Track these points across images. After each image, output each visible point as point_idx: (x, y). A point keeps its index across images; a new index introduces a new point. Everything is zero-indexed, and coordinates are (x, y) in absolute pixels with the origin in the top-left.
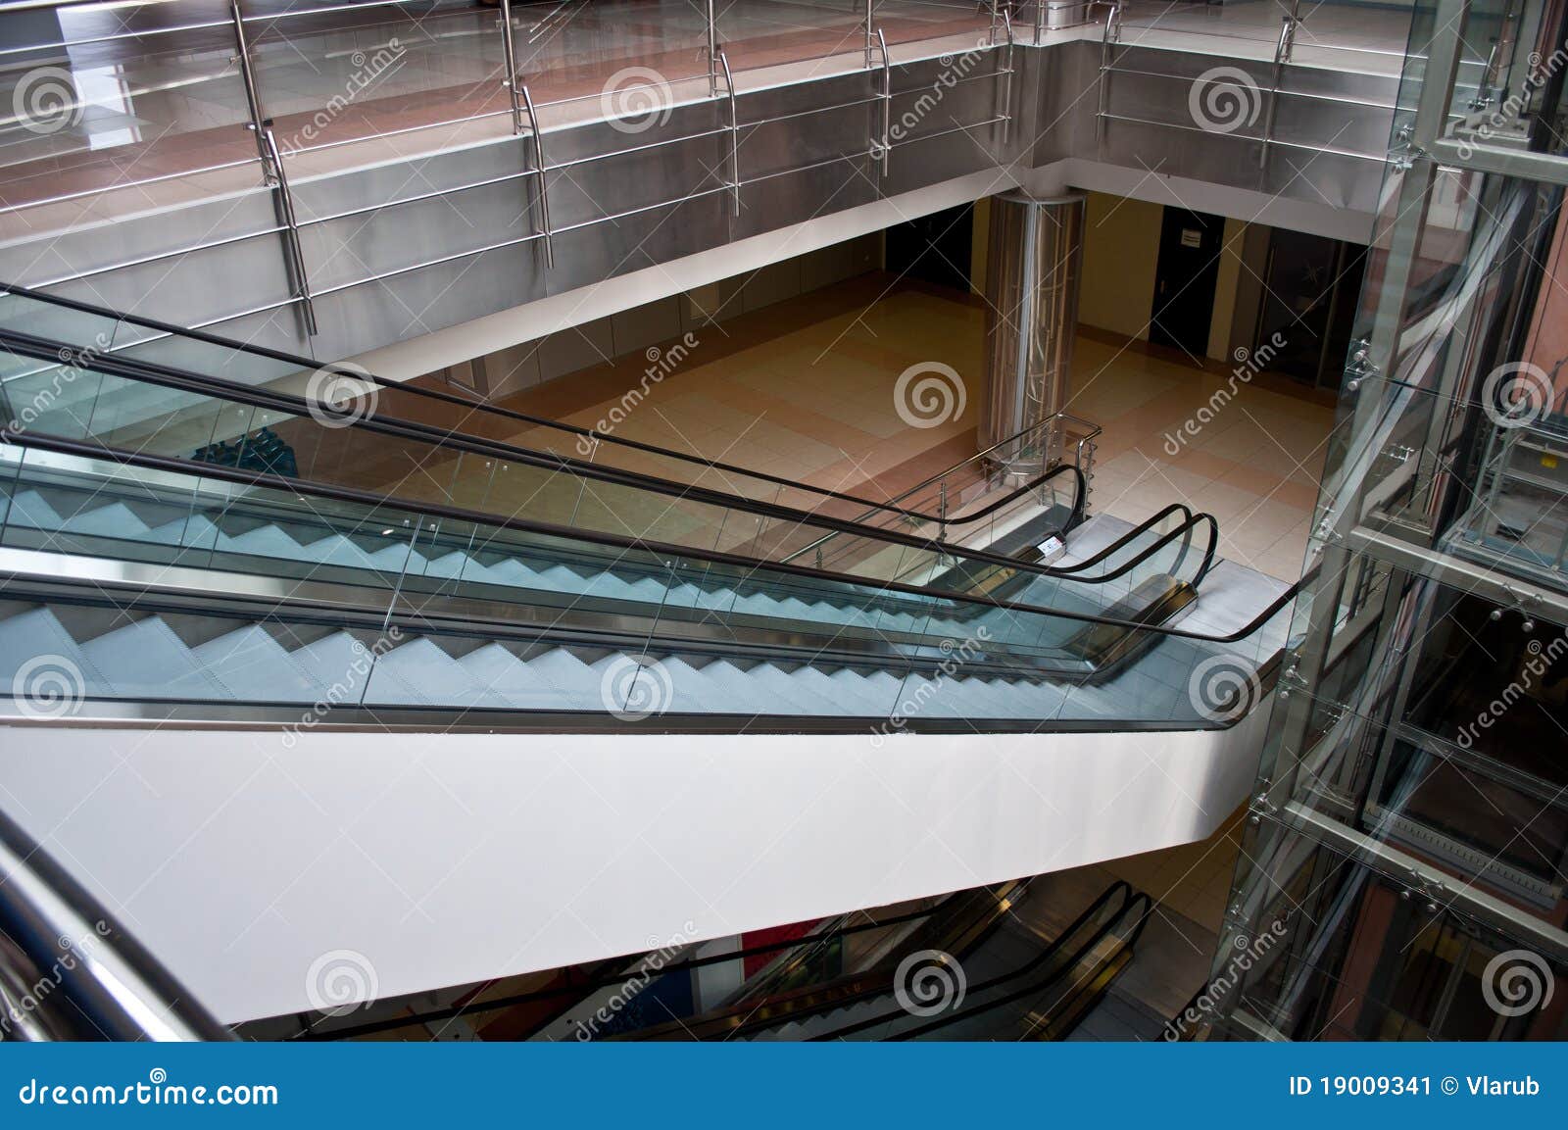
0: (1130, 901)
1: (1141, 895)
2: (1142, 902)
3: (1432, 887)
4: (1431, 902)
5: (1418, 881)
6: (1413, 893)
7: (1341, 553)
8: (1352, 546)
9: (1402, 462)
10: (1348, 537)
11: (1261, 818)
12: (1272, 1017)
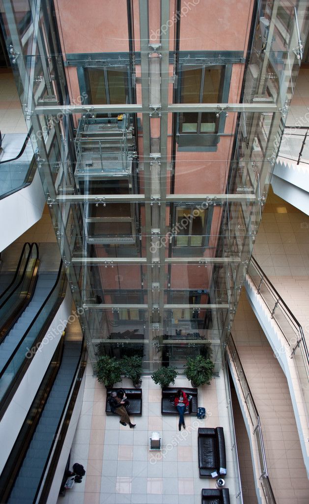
0: (31, 247)
1: (33, 244)
2: (34, 245)
3: (102, 200)
4: (104, 204)
5: (98, 200)
6: (99, 204)
7: (35, 117)
8: (37, 114)
9: (40, 82)
10: (35, 111)
11: (52, 205)
12: (83, 255)
